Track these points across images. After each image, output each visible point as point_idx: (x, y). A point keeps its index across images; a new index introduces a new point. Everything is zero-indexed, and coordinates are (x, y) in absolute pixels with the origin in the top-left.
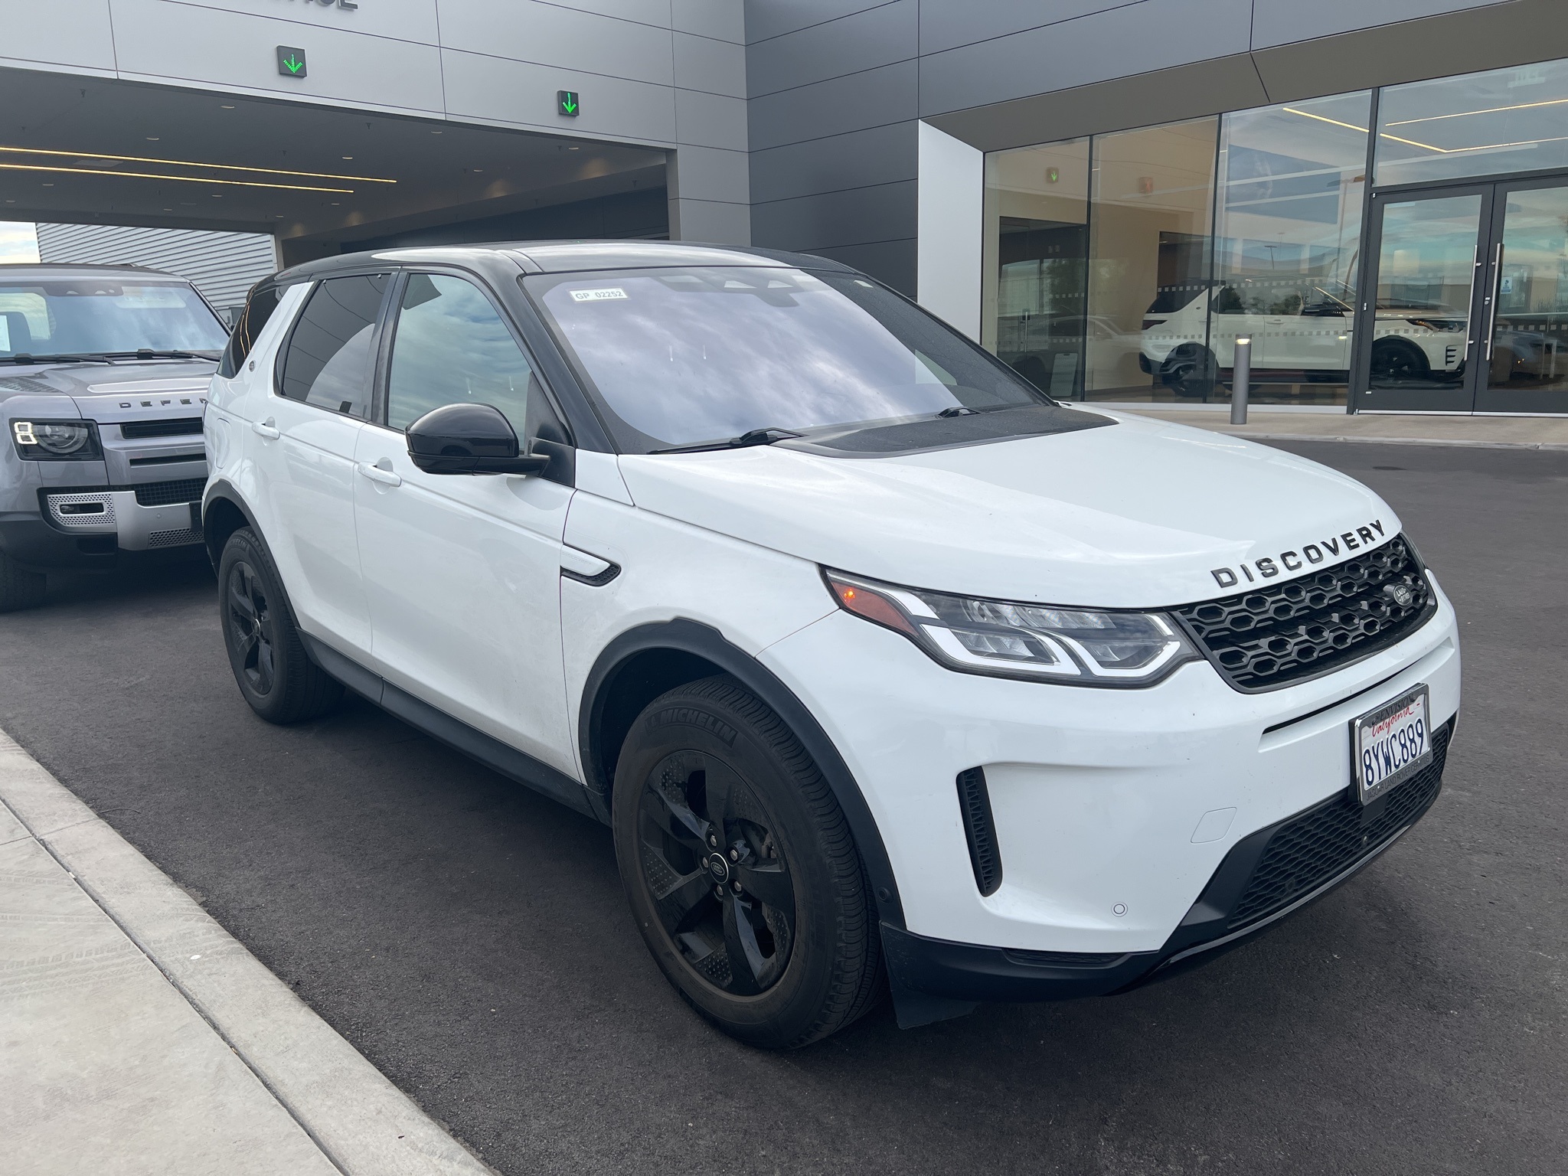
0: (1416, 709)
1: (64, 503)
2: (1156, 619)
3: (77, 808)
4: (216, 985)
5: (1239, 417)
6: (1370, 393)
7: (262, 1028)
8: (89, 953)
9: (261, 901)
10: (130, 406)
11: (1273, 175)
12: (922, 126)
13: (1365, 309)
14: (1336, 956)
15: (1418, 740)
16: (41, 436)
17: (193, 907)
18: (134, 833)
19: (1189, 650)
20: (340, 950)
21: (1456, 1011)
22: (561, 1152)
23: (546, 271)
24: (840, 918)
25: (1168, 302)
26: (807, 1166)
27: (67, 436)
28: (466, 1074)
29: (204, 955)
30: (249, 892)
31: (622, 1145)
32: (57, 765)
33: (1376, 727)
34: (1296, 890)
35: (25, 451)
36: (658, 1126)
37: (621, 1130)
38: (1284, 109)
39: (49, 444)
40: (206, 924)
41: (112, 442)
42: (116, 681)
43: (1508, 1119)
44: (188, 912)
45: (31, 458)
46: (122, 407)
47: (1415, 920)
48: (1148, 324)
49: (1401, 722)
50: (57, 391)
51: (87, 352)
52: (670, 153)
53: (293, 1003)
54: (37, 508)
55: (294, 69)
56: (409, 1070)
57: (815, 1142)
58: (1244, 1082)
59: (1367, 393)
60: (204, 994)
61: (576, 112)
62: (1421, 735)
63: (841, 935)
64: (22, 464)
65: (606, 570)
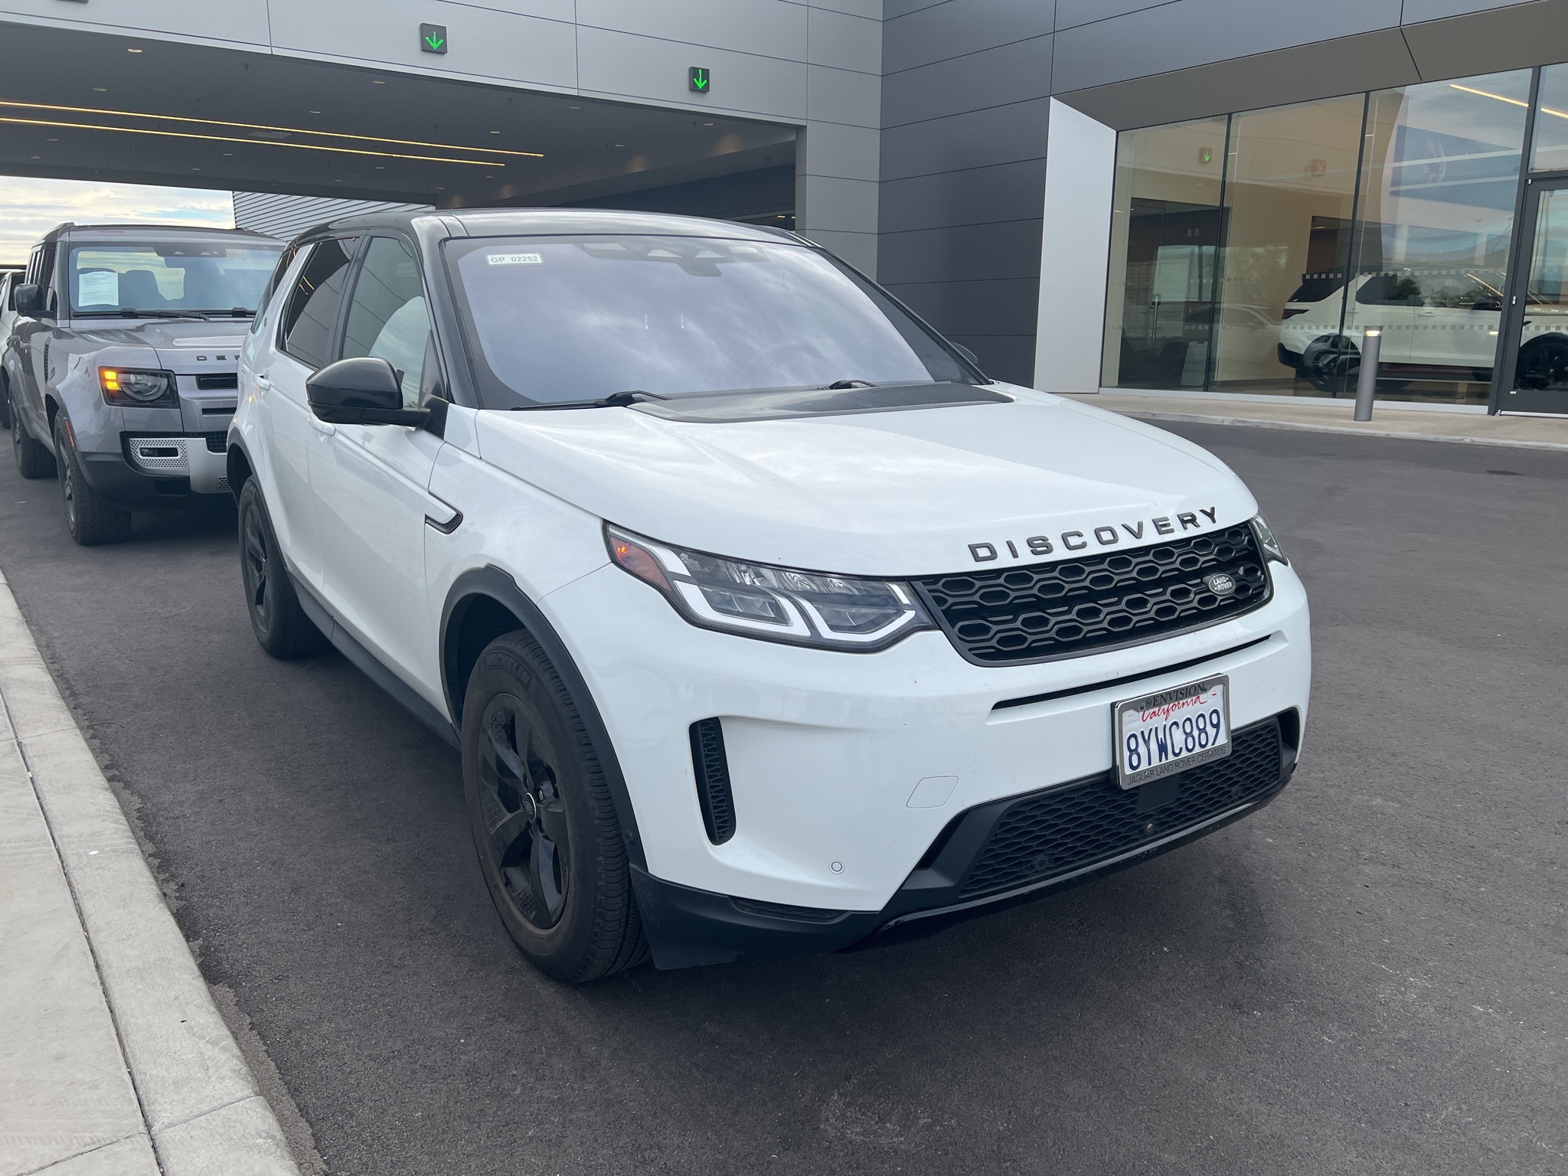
0: (1211, 700)
1: (143, 446)
2: (896, 588)
3: (62, 717)
4: (98, 877)
5: (1364, 412)
6: (1515, 393)
7: (117, 918)
8: (9, 841)
9: (187, 812)
10: (206, 359)
11: (1446, 156)
12: (1054, 103)
13: (1514, 303)
14: (1165, 949)
15: (1211, 731)
16: (125, 383)
17: (115, 810)
18: (111, 744)
19: (926, 619)
20: (233, 859)
21: (1260, 1012)
22: (336, 1053)
23: (471, 235)
24: (600, 858)
25: (1313, 290)
26: (548, 1088)
27: (150, 384)
28: (288, 977)
29: (101, 852)
30: (181, 803)
31: (393, 1052)
32: (75, 680)
33: (1147, 713)
34: (1051, 869)
35: (111, 397)
36: (433, 1039)
37: (398, 1039)
38: (1452, 86)
39: (136, 393)
40: (117, 826)
41: (188, 391)
42: (159, 611)
43: (1255, 1120)
44: (108, 814)
45: (120, 404)
46: (198, 360)
47: (1268, 922)
48: (1288, 314)
49: (1188, 710)
50: (145, 343)
51: (185, 309)
52: (800, 130)
53: (154, 899)
54: (119, 450)
55: (435, 46)
56: (241, 968)
57: (566, 1068)
58: (1005, 1057)
59: (1511, 393)
60: (84, 884)
61: (706, 89)
62: (1217, 726)
63: (601, 873)
64: (110, 410)
65: (454, 519)
